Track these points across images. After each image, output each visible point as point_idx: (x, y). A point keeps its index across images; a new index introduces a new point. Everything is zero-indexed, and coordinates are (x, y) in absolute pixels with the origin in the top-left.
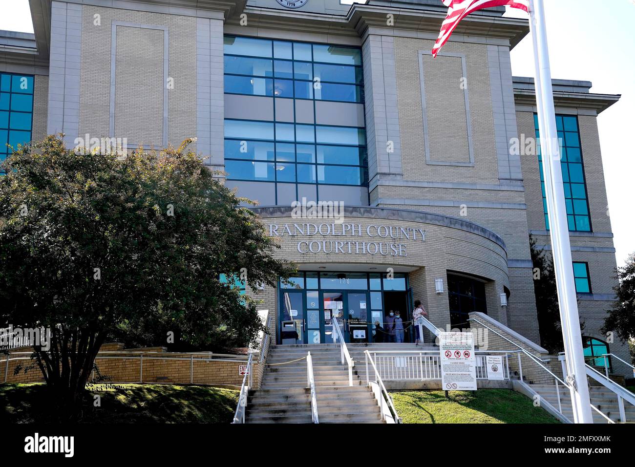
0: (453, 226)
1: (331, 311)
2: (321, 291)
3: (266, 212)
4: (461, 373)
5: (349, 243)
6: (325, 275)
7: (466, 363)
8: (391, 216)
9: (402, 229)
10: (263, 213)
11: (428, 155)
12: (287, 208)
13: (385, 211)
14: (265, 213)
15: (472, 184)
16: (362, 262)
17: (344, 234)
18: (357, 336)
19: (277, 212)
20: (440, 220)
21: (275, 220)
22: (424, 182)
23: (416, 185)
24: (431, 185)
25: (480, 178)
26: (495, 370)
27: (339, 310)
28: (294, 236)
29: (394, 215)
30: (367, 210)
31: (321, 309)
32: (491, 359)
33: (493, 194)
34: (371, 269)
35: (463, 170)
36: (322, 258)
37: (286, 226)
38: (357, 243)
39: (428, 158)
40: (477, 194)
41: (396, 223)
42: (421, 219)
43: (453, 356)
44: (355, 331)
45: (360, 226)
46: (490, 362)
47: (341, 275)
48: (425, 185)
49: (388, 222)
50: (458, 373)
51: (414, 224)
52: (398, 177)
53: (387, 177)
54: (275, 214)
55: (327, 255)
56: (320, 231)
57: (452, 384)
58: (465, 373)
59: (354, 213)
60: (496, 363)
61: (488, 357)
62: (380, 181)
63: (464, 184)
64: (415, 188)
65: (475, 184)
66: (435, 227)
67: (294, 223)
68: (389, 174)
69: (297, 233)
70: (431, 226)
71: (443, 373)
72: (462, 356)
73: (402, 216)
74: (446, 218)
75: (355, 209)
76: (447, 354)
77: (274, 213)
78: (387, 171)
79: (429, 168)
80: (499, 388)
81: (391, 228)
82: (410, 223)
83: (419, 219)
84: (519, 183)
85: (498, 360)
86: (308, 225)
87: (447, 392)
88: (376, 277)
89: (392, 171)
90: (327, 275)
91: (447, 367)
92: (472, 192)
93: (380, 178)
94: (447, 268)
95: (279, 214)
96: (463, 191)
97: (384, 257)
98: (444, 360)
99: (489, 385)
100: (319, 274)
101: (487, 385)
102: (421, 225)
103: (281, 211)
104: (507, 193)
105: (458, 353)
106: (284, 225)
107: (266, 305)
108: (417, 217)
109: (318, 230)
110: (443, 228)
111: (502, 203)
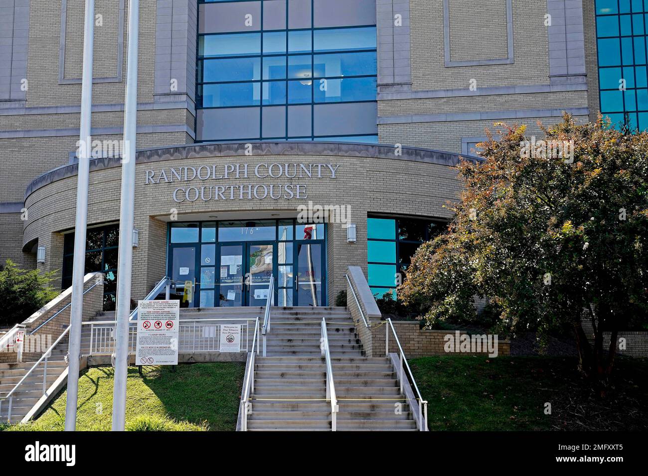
0: (383, 156)
1: (228, 266)
2: (219, 245)
3: (143, 156)
4: (160, 345)
5: (232, 187)
6: (222, 224)
7: (168, 334)
8: (287, 151)
9: (302, 165)
10: (140, 158)
11: (447, 55)
12: (164, 150)
13: (280, 145)
14: (142, 158)
15: (508, 88)
16: (247, 209)
17: (226, 177)
18: (258, 296)
19: (154, 156)
20: (362, 150)
21: (153, 165)
22: (440, 90)
23: (430, 95)
24: (449, 94)
25: (521, 78)
26: (230, 340)
27: (238, 266)
28: (171, 182)
29: (292, 149)
30: (256, 146)
31: (218, 266)
32: (228, 329)
33: (540, 98)
34: (273, 215)
35: (497, 70)
36: (199, 207)
37: (163, 171)
38: (242, 187)
39: (447, 59)
40: (516, 101)
41: (294, 159)
42: (331, 150)
43: (152, 327)
44: (256, 291)
45: (246, 165)
46: (225, 332)
47: (251, 223)
48: (442, 94)
49: (283, 158)
50: (156, 346)
51: (321, 158)
52: (405, 88)
53: (390, 89)
54: (152, 158)
55: (206, 203)
56: (199, 174)
57: (147, 358)
58: (165, 346)
59: (240, 151)
60: (233, 333)
61: (222, 326)
62: (380, 95)
63: (497, 88)
64: (427, 101)
65: (514, 87)
66: (354, 160)
67: (172, 167)
68: (393, 85)
69: (174, 179)
70: (346, 159)
71: (138, 347)
72: (164, 327)
73: (303, 150)
74: (373, 146)
75: (241, 146)
76: (145, 325)
77: (151, 156)
78: (390, 81)
79: (450, 72)
80: (230, 361)
81: (287, 165)
82: (314, 158)
83: (329, 151)
84: (581, 79)
85: (237, 329)
86: (186, 168)
87: (140, 367)
88: (288, 224)
89: (398, 80)
90: (233, 224)
91: (144, 340)
92: (509, 98)
93: (380, 91)
94: (369, 210)
95: (156, 158)
96: (495, 97)
97: (275, 201)
98: (142, 331)
99: (219, 358)
100: (218, 224)
101: (216, 358)
102: (331, 158)
103: (158, 155)
104: (559, 96)
105: (159, 324)
106: (160, 171)
107: (138, 264)
108: (325, 149)
109: (197, 173)
110: (368, 160)
111: (552, 110)
